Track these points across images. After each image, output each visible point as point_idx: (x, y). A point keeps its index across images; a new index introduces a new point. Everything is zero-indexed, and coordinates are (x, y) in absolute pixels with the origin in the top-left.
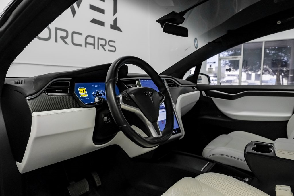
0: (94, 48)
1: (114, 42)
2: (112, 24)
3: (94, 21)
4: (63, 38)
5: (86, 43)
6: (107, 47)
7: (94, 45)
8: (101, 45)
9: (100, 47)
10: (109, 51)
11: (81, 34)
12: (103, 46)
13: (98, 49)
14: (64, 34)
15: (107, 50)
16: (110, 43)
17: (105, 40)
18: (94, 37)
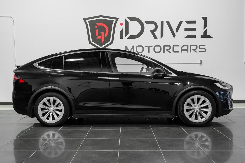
0: (188, 52)
1: (205, 45)
2: (203, 34)
3: (188, 37)
4: (167, 50)
5: (182, 50)
6: (198, 50)
7: (187, 50)
8: (193, 49)
9: (192, 51)
10: (199, 52)
11: (179, 46)
12: (194, 50)
14: (168, 48)
16: (201, 47)
17: (197, 46)
18: (187, 46)
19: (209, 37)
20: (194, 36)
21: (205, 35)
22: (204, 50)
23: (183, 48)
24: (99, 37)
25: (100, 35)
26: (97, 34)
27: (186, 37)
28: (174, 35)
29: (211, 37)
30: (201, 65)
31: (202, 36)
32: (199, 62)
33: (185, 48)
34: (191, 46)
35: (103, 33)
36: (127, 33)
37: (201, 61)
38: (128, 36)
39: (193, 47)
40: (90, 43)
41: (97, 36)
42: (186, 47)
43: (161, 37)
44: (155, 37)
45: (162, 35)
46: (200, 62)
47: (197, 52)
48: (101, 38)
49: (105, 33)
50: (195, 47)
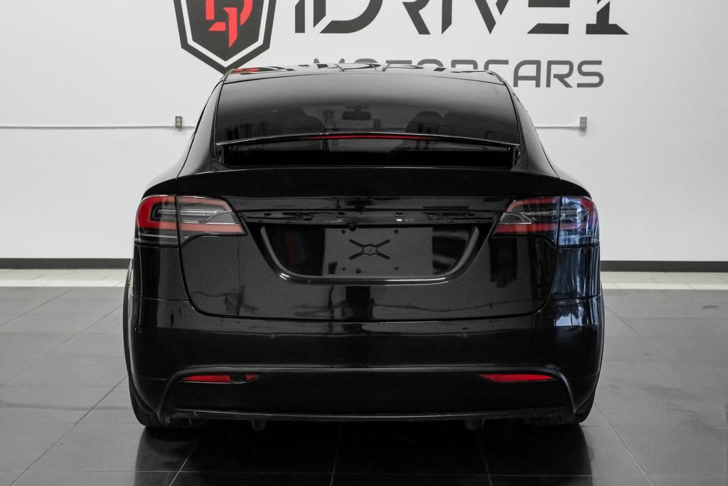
0: (538, 85)
1: (599, 63)
2: (594, 21)
3: (540, 29)
5: (517, 78)
6: (575, 78)
7: (537, 79)
8: (556, 76)
9: (554, 81)
10: (580, 85)
11: (506, 62)
12: (561, 78)
13: (548, 85)
15: (574, 85)
16: (585, 68)
17: (570, 64)
18: (538, 63)
19: (617, 30)
20: (562, 29)
21: (603, 25)
22: (595, 80)
23: (522, 72)
24: (219, 27)
25: (221, 16)
26: (210, 15)
27: (532, 32)
28: (490, 23)
29: (622, 32)
30: (585, 135)
31: (591, 29)
32: (578, 124)
33: (529, 70)
34: (550, 63)
35: (231, 12)
36: (320, 13)
37: (584, 120)
38: (324, 23)
39: (557, 69)
40: (185, 45)
41: (212, 23)
42: (534, 67)
43: (444, 30)
44: (422, 29)
45: (447, 22)
46: (581, 122)
47: (571, 87)
48: (224, 30)
49: (240, 11)
50: (564, 69)
